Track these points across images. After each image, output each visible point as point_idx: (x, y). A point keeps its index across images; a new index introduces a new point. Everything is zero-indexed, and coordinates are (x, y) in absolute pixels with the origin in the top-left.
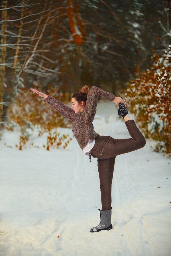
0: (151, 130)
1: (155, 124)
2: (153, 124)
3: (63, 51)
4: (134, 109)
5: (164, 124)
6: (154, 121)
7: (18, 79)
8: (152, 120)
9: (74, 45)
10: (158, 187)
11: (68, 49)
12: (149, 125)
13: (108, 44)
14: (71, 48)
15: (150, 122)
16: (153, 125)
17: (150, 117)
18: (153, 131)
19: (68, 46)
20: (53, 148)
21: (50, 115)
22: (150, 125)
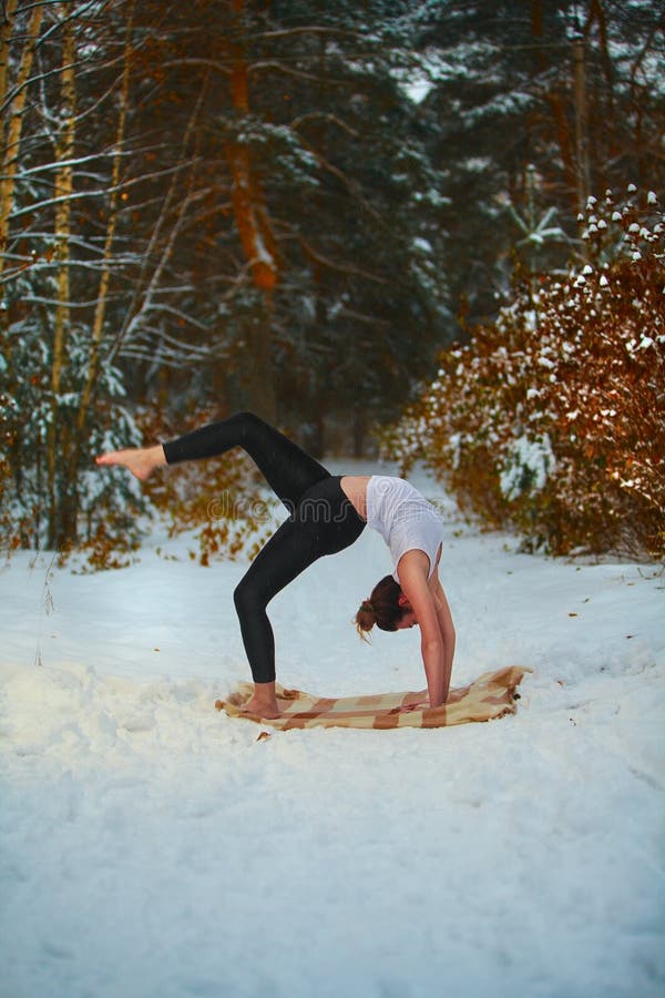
0: (511, 490)
1: (520, 471)
2: (516, 471)
3: (223, 309)
4: (446, 448)
5: (546, 472)
6: (518, 464)
7: (108, 371)
8: (513, 461)
9: (254, 292)
10: (571, 615)
11: (239, 302)
12: (503, 475)
13: (346, 297)
14: (246, 302)
15: (507, 468)
16: (517, 476)
17: (506, 451)
18: (517, 492)
19: (239, 296)
20: (219, 560)
21: (195, 485)
22: (508, 475)
